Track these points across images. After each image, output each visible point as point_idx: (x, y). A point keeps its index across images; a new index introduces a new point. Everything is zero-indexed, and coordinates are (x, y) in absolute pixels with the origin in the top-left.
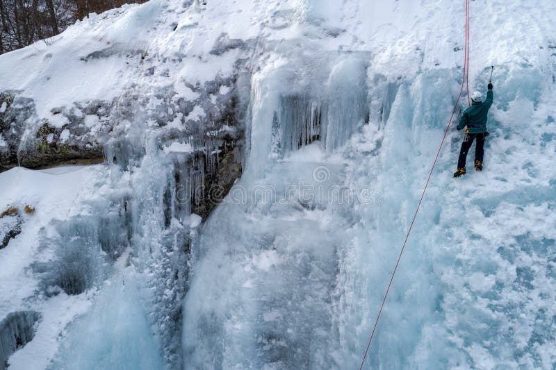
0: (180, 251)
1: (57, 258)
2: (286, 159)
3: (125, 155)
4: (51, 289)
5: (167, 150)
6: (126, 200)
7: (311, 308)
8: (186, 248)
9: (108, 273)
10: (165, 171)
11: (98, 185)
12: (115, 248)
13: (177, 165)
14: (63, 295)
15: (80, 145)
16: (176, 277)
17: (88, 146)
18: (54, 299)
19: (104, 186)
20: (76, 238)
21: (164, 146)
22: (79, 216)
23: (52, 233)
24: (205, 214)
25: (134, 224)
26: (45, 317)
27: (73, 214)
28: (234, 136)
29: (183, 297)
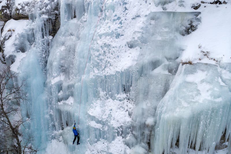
0: (47, 45)
1: (19, 43)
2: (69, 22)
3: (33, 18)
4: (18, 50)
5: (42, 17)
6: (33, 29)
7: (70, 60)
8: (48, 45)
9: (30, 48)
10: (41, 23)
11: (27, 25)
12: (31, 42)
13: (44, 21)
14: (21, 52)
15: (24, 14)
16: (46, 52)
17: (25, 14)
18: (19, 53)
19: (28, 26)
20: (23, 38)
21: (41, 16)
22: (23, 33)
23: (17, 36)
24: (53, 36)
25: (35, 36)
26: (17, 57)
27: (22, 32)
28: (58, 14)
29: (48, 58)
